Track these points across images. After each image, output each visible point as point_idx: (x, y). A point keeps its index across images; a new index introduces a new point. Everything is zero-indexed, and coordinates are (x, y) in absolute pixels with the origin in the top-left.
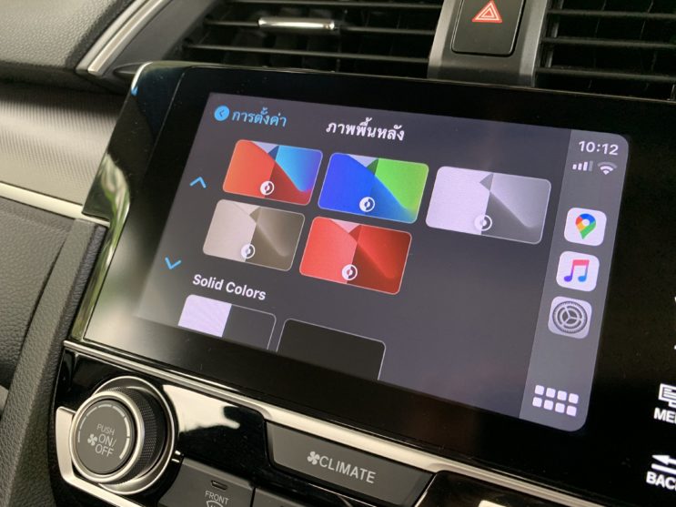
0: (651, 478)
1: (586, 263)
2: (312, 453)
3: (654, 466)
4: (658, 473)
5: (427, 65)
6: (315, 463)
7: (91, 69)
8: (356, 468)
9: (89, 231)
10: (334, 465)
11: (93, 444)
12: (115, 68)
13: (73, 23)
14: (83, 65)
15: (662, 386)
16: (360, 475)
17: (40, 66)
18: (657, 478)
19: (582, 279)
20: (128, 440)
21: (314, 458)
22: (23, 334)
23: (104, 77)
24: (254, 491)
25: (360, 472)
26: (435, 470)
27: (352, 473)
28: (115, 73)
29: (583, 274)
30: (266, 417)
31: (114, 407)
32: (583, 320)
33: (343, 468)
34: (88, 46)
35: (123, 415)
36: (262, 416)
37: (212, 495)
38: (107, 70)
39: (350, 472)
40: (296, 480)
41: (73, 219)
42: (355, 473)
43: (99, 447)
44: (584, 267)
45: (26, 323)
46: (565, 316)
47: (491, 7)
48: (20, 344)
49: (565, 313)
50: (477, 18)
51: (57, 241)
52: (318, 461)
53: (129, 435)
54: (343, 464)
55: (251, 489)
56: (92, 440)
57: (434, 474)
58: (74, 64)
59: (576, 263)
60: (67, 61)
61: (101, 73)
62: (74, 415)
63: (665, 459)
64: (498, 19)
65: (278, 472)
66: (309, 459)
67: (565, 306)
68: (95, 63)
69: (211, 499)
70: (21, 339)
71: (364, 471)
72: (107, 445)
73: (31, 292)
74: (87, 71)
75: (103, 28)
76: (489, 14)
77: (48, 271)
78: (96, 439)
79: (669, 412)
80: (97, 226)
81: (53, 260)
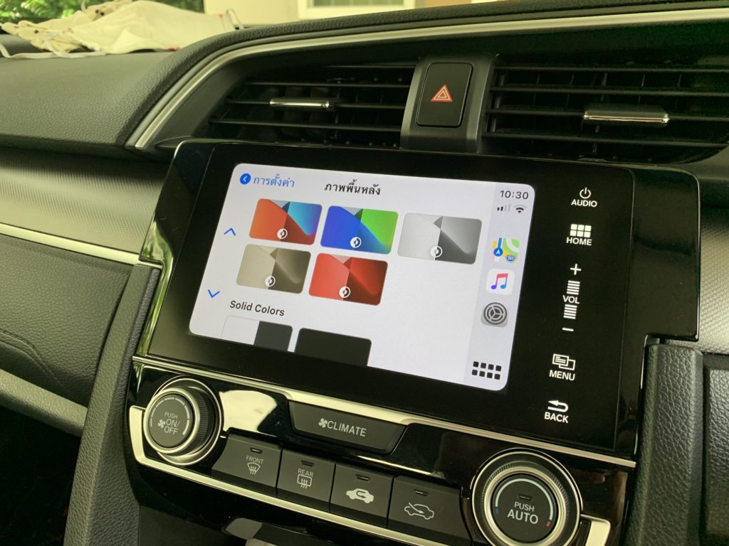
0: (547, 416)
1: (505, 276)
2: (322, 420)
3: (549, 408)
4: (552, 412)
5: (400, 133)
6: (324, 426)
7: (137, 146)
8: (353, 427)
9: (147, 273)
10: (337, 427)
11: (162, 426)
12: (156, 143)
13: (120, 109)
14: (130, 142)
15: (554, 355)
16: (355, 432)
17: (95, 144)
18: (551, 416)
19: (503, 287)
20: (188, 422)
21: (323, 423)
22: (98, 355)
23: (148, 151)
24: (282, 452)
25: (355, 430)
26: (407, 423)
27: (350, 431)
28: (157, 147)
29: (504, 284)
30: (288, 398)
31: (177, 399)
32: (504, 315)
33: (344, 428)
34: (134, 126)
35: (184, 404)
36: (285, 397)
37: (251, 458)
38: (149, 146)
39: (349, 430)
40: (312, 441)
41: (132, 265)
42: (352, 430)
43: (167, 429)
44: (505, 278)
45: (100, 346)
46: (492, 313)
47: (444, 90)
48: (95, 363)
49: (492, 311)
50: (434, 99)
51: (120, 282)
52: (326, 425)
53: (188, 417)
54: (344, 425)
55: (279, 451)
56: (161, 424)
57: (406, 426)
58: (123, 141)
59: (500, 276)
60: (117, 140)
61: (146, 148)
62: (144, 411)
63: (556, 403)
64: (449, 99)
65: (299, 437)
66: (320, 424)
67: (492, 306)
68: (141, 140)
69: (251, 461)
70: (96, 359)
71: (358, 428)
72: (173, 426)
73: (103, 322)
74: (134, 147)
75: (145, 112)
76: (443, 95)
77: (114, 305)
78: (164, 423)
79: (559, 372)
80: (153, 268)
81: (118, 297)
